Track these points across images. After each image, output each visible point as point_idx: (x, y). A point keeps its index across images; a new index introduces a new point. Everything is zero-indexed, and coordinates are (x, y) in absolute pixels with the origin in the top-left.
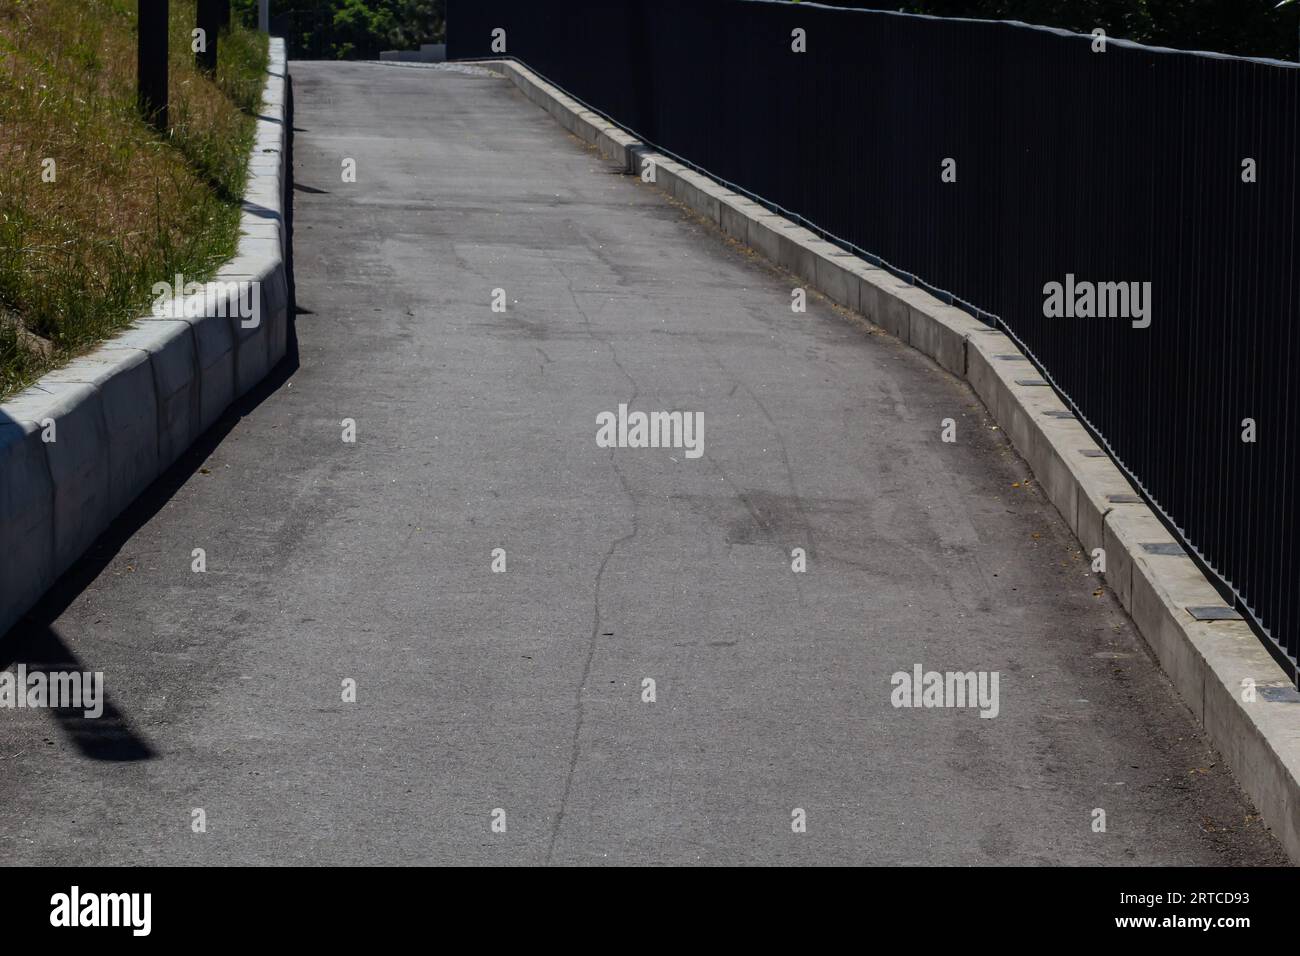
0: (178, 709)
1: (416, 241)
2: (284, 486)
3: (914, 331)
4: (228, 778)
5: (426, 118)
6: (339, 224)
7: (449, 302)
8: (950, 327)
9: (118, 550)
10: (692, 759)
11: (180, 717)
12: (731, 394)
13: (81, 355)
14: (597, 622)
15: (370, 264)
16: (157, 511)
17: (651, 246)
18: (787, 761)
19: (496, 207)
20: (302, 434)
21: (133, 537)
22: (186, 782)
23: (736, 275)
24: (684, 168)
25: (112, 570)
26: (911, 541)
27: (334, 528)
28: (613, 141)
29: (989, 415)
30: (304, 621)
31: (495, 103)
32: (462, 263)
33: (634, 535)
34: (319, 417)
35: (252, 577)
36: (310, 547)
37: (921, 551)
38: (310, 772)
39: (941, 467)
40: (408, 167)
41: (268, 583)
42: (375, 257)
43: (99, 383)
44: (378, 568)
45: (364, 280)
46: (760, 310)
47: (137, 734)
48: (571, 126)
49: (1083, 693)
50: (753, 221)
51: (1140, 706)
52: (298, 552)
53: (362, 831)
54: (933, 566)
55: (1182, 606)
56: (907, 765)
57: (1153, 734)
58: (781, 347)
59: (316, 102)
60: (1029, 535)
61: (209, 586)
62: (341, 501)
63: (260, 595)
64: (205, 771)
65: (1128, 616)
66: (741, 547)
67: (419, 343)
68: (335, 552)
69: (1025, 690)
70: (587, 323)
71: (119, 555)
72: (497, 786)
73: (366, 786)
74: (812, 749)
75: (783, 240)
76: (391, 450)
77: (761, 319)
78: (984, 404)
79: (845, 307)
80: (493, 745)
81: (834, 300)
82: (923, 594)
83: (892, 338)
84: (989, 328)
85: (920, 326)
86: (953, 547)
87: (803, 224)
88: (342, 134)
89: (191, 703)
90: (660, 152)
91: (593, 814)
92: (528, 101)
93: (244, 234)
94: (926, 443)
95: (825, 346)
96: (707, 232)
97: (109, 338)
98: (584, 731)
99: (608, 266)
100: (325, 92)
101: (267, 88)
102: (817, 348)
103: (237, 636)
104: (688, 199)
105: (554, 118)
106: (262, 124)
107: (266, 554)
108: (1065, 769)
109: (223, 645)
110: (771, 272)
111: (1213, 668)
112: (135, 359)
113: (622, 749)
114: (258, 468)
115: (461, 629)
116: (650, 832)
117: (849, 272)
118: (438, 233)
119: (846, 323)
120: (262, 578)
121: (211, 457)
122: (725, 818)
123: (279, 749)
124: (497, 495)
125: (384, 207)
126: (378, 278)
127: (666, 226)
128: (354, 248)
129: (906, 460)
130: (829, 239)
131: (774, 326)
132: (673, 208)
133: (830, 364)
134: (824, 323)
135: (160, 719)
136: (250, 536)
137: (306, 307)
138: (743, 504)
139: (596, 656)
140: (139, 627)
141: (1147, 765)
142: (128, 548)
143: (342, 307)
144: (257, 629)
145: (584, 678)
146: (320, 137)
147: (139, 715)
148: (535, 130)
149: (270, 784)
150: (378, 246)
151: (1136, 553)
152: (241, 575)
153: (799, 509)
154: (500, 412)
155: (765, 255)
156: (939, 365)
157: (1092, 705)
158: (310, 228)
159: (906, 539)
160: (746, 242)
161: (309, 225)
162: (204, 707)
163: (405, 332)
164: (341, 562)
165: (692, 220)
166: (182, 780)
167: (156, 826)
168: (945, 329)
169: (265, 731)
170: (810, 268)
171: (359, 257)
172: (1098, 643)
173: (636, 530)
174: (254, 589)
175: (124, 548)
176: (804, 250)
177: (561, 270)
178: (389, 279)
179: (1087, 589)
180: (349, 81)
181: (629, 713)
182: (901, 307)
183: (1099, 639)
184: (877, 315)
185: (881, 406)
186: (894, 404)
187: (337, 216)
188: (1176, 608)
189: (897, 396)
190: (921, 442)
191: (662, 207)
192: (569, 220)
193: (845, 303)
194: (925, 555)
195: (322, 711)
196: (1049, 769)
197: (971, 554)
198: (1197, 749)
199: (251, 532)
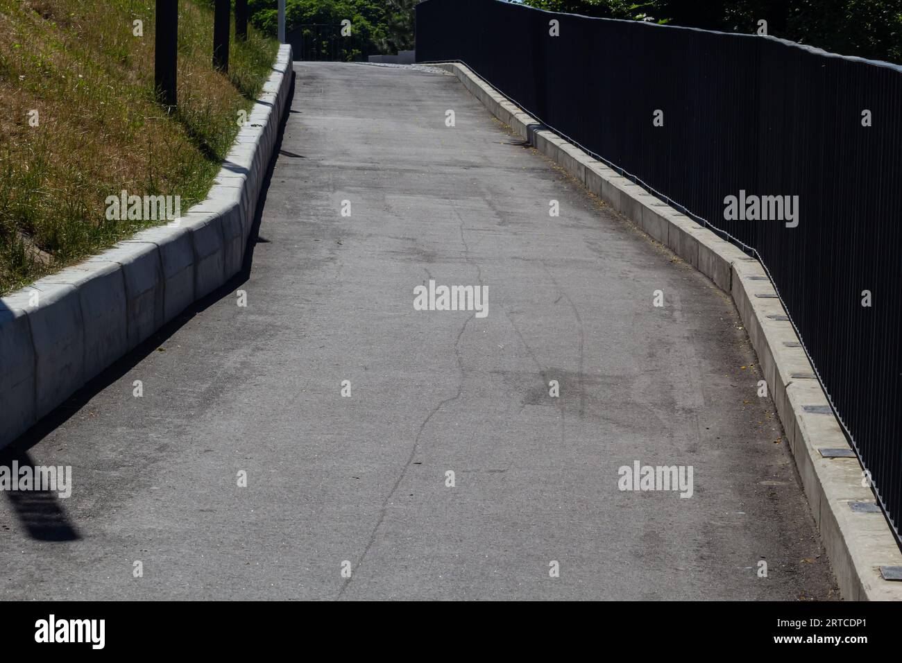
0: (102, 508)
1: (358, 192)
2: (215, 361)
3: (701, 260)
4: (125, 553)
5: (390, 105)
6: (305, 179)
7: (370, 235)
8: (722, 256)
9: (86, 402)
10: (451, 546)
11: (102, 513)
12: (556, 302)
13: (71, 265)
14: (412, 456)
15: (320, 208)
16: (120, 377)
17: (530, 198)
18: (518, 548)
19: (425, 169)
20: (238, 325)
21: (100, 393)
22: (95, 555)
23: (587, 219)
24: (566, 142)
25: (78, 415)
26: (654, 405)
27: (244, 390)
28: (520, 122)
29: (740, 319)
30: (206, 451)
31: (443, 94)
32: (387, 209)
33: (458, 397)
34: (252, 314)
35: (177, 422)
36: (224, 402)
37: (659, 410)
38: (183, 550)
39: (693, 354)
40: (367, 139)
41: (187, 426)
42: (325, 203)
43: (78, 285)
44: (268, 416)
45: (313, 219)
46: (596, 243)
47: (69, 524)
48: (494, 111)
49: (743, 508)
50: (605, 180)
51: (781, 517)
52: (214, 405)
53: (209, 589)
54: (664, 421)
55: (816, 447)
56: (602, 553)
57: (784, 535)
58: (603, 270)
59: (311, 92)
60: (742, 402)
61: (145, 427)
62: (254, 371)
63: (180, 433)
64: (110, 549)
65: (792, 457)
66: (532, 407)
67: (339, 264)
68: (240, 405)
69: (702, 505)
70: (466, 252)
71: (87, 405)
72: (311, 562)
73: (220, 560)
74: (538, 541)
75: (623, 195)
76: (299, 337)
77: (594, 250)
78: (738, 312)
79: (659, 242)
80: (315, 535)
81: (652, 238)
82: (650, 440)
83: (686, 265)
84: (749, 257)
85: (704, 256)
86: (683, 409)
87: (638, 183)
88: (325, 115)
89: (112, 504)
90: (551, 130)
91: (372, 581)
92: (468, 93)
93: (216, 183)
94: (688, 338)
95: (636, 269)
96: (575, 189)
97: (95, 254)
98: (382, 526)
99: (494, 212)
100: (319, 85)
101: (269, 81)
102: (629, 271)
103: (155, 460)
104: (566, 164)
105: (484, 105)
106: (257, 106)
107: (191, 406)
108: (713, 558)
109: (145, 466)
110: (613, 218)
111: (824, 489)
112: (109, 269)
113: (404, 539)
114: (200, 347)
115: (314, 459)
116: (408, 593)
117: (662, 217)
118: (376, 187)
119: (656, 254)
120: (184, 422)
121: (169, 340)
122: (463, 585)
123: (166, 535)
124: (366, 369)
125: (341, 168)
126: (324, 218)
127: (547, 184)
128: (312, 197)
129: (669, 349)
130: (654, 194)
131: (602, 256)
132: (554, 171)
133: (636, 283)
134: (640, 254)
135: (88, 514)
136: (183, 394)
137: (265, 237)
138: (541, 377)
139: (405, 478)
140: (89, 454)
141: (772, 556)
142: (94, 401)
143: (291, 238)
144: (171, 456)
145: (392, 493)
146: (309, 117)
147: (74, 512)
148: (468, 114)
149: (153, 557)
150: (330, 196)
151: (798, 412)
152: (170, 420)
153: (580, 382)
154: (385, 312)
155: (612, 205)
156: (715, 284)
157: (747, 516)
158: (283, 182)
159: (651, 403)
160: (600, 195)
161: (283, 180)
162: (120, 507)
163: (332, 256)
164: (243, 412)
165: (566, 179)
166: (93, 554)
167: (66, 583)
168: (719, 258)
169: (159, 523)
170: (639, 215)
171: (314, 202)
172: (766, 474)
173: (459, 394)
174: (176, 430)
175: (91, 401)
176: (635, 202)
177: (459, 214)
178: (331, 219)
179: (770, 439)
180: (340, 77)
181: (416, 515)
182: (693, 243)
183: (767, 472)
184: (679, 249)
185: (664, 312)
186: (672, 310)
187: (304, 173)
188: (813, 449)
189: (677, 305)
190: (684, 338)
191: (546, 170)
192: (475, 179)
193: (659, 240)
194: (662, 415)
195: (202, 510)
196: (702, 558)
197: (695, 414)
198: (812, 546)
199: (185, 391)
